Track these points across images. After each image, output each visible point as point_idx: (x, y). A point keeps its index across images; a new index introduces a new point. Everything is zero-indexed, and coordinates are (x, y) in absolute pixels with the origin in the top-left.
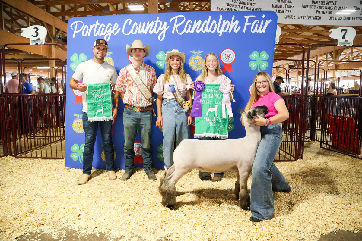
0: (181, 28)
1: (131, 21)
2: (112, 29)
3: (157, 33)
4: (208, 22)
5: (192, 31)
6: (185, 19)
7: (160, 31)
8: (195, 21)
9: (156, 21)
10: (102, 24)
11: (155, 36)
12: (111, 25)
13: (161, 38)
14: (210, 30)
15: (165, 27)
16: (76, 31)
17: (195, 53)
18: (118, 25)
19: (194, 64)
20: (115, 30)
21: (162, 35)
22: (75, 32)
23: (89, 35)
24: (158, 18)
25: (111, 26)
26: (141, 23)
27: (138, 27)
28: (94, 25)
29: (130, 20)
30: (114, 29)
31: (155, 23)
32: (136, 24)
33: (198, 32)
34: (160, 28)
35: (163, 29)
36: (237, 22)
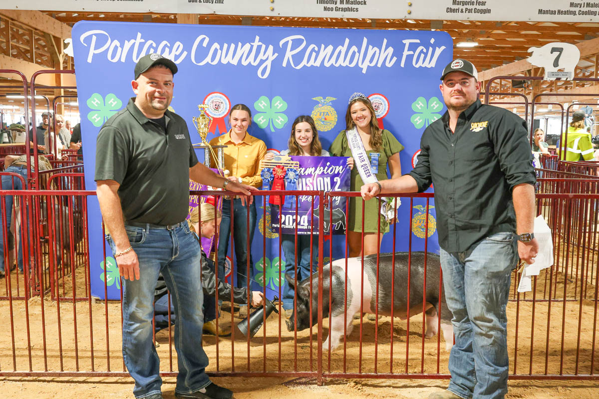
0: (298, 58)
1: (207, 40)
2: (170, 52)
3: (255, 64)
4: (343, 49)
5: (318, 64)
6: (305, 43)
7: (262, 62)
8: (323, 46)
9: (254, 42)
10: (150, 42)
11: (252, 69)
12: (169, 45)
13: (263, 73)
14: (347, 63)
15: (270, 55)
16: (95, 49)
17: (323, 101)
18: (182, 46)
19: (321, 120)
20: (175, 55)
21: (266, 68)
22: (92, 51)
23: (123, 60)
24: (257, 38)
25: (168, 47)
26: (226, 46)
27: (221, 51)
28: (132, 41)
29: (205, 38)
30: (174, 52)
31: (252, 47)
32: (216, 45)
33: (327, 65)
34: (261, 57)
35: (267, 59)
36: (391, 50)
